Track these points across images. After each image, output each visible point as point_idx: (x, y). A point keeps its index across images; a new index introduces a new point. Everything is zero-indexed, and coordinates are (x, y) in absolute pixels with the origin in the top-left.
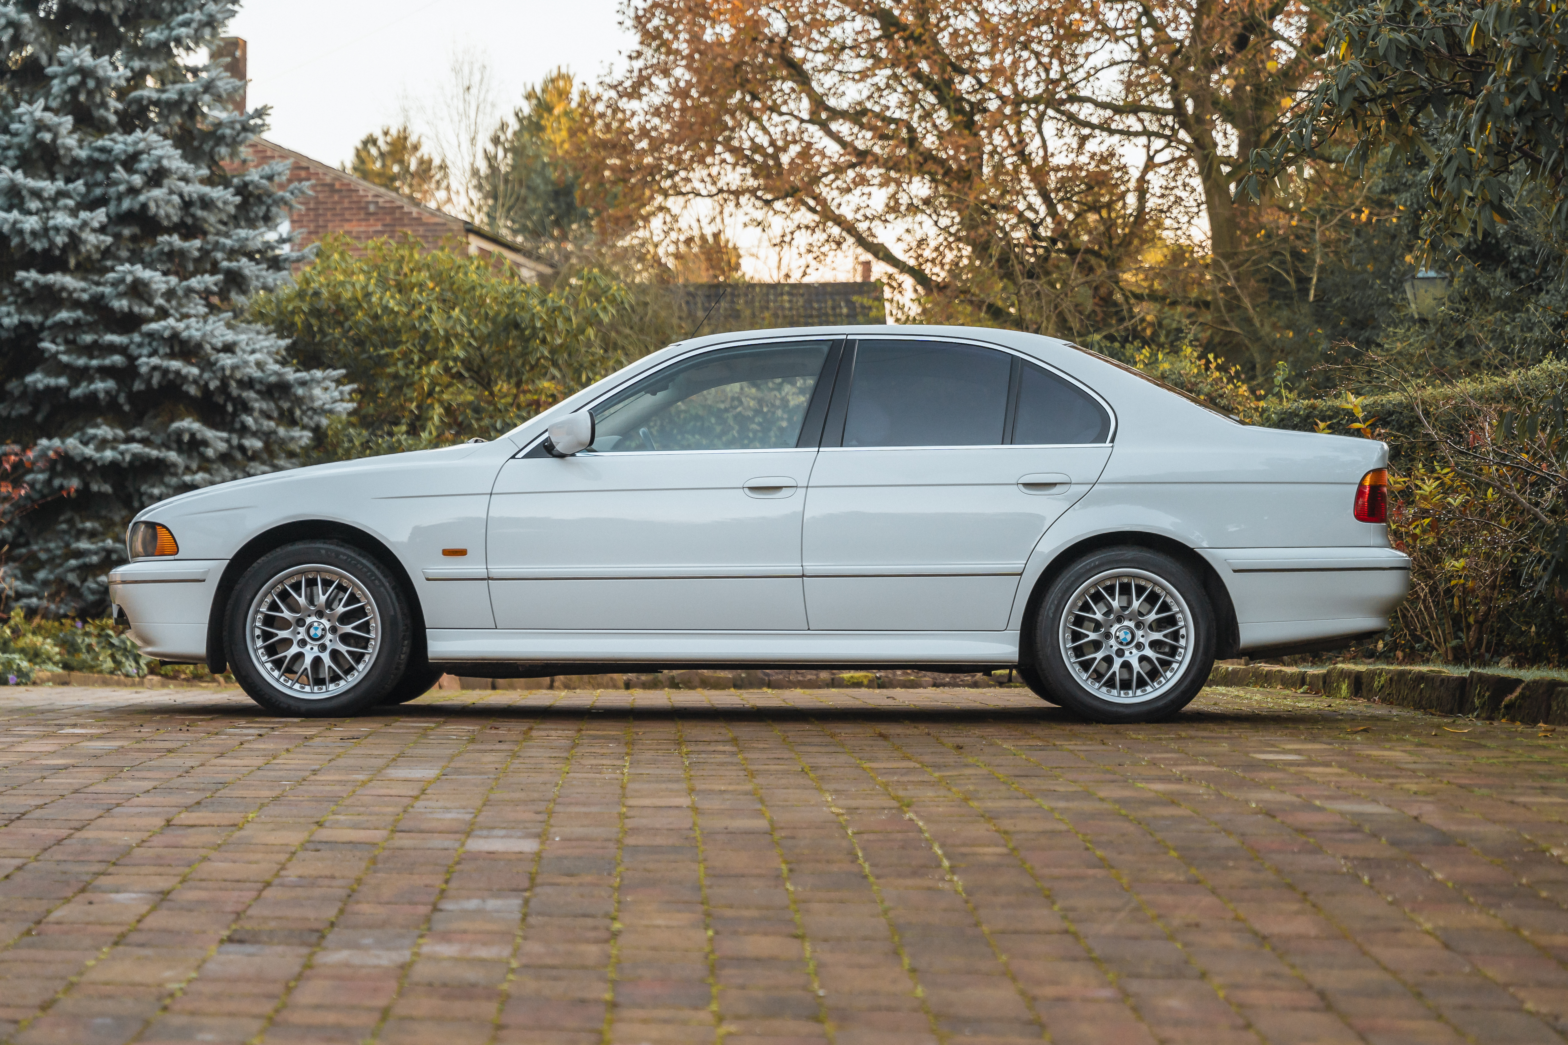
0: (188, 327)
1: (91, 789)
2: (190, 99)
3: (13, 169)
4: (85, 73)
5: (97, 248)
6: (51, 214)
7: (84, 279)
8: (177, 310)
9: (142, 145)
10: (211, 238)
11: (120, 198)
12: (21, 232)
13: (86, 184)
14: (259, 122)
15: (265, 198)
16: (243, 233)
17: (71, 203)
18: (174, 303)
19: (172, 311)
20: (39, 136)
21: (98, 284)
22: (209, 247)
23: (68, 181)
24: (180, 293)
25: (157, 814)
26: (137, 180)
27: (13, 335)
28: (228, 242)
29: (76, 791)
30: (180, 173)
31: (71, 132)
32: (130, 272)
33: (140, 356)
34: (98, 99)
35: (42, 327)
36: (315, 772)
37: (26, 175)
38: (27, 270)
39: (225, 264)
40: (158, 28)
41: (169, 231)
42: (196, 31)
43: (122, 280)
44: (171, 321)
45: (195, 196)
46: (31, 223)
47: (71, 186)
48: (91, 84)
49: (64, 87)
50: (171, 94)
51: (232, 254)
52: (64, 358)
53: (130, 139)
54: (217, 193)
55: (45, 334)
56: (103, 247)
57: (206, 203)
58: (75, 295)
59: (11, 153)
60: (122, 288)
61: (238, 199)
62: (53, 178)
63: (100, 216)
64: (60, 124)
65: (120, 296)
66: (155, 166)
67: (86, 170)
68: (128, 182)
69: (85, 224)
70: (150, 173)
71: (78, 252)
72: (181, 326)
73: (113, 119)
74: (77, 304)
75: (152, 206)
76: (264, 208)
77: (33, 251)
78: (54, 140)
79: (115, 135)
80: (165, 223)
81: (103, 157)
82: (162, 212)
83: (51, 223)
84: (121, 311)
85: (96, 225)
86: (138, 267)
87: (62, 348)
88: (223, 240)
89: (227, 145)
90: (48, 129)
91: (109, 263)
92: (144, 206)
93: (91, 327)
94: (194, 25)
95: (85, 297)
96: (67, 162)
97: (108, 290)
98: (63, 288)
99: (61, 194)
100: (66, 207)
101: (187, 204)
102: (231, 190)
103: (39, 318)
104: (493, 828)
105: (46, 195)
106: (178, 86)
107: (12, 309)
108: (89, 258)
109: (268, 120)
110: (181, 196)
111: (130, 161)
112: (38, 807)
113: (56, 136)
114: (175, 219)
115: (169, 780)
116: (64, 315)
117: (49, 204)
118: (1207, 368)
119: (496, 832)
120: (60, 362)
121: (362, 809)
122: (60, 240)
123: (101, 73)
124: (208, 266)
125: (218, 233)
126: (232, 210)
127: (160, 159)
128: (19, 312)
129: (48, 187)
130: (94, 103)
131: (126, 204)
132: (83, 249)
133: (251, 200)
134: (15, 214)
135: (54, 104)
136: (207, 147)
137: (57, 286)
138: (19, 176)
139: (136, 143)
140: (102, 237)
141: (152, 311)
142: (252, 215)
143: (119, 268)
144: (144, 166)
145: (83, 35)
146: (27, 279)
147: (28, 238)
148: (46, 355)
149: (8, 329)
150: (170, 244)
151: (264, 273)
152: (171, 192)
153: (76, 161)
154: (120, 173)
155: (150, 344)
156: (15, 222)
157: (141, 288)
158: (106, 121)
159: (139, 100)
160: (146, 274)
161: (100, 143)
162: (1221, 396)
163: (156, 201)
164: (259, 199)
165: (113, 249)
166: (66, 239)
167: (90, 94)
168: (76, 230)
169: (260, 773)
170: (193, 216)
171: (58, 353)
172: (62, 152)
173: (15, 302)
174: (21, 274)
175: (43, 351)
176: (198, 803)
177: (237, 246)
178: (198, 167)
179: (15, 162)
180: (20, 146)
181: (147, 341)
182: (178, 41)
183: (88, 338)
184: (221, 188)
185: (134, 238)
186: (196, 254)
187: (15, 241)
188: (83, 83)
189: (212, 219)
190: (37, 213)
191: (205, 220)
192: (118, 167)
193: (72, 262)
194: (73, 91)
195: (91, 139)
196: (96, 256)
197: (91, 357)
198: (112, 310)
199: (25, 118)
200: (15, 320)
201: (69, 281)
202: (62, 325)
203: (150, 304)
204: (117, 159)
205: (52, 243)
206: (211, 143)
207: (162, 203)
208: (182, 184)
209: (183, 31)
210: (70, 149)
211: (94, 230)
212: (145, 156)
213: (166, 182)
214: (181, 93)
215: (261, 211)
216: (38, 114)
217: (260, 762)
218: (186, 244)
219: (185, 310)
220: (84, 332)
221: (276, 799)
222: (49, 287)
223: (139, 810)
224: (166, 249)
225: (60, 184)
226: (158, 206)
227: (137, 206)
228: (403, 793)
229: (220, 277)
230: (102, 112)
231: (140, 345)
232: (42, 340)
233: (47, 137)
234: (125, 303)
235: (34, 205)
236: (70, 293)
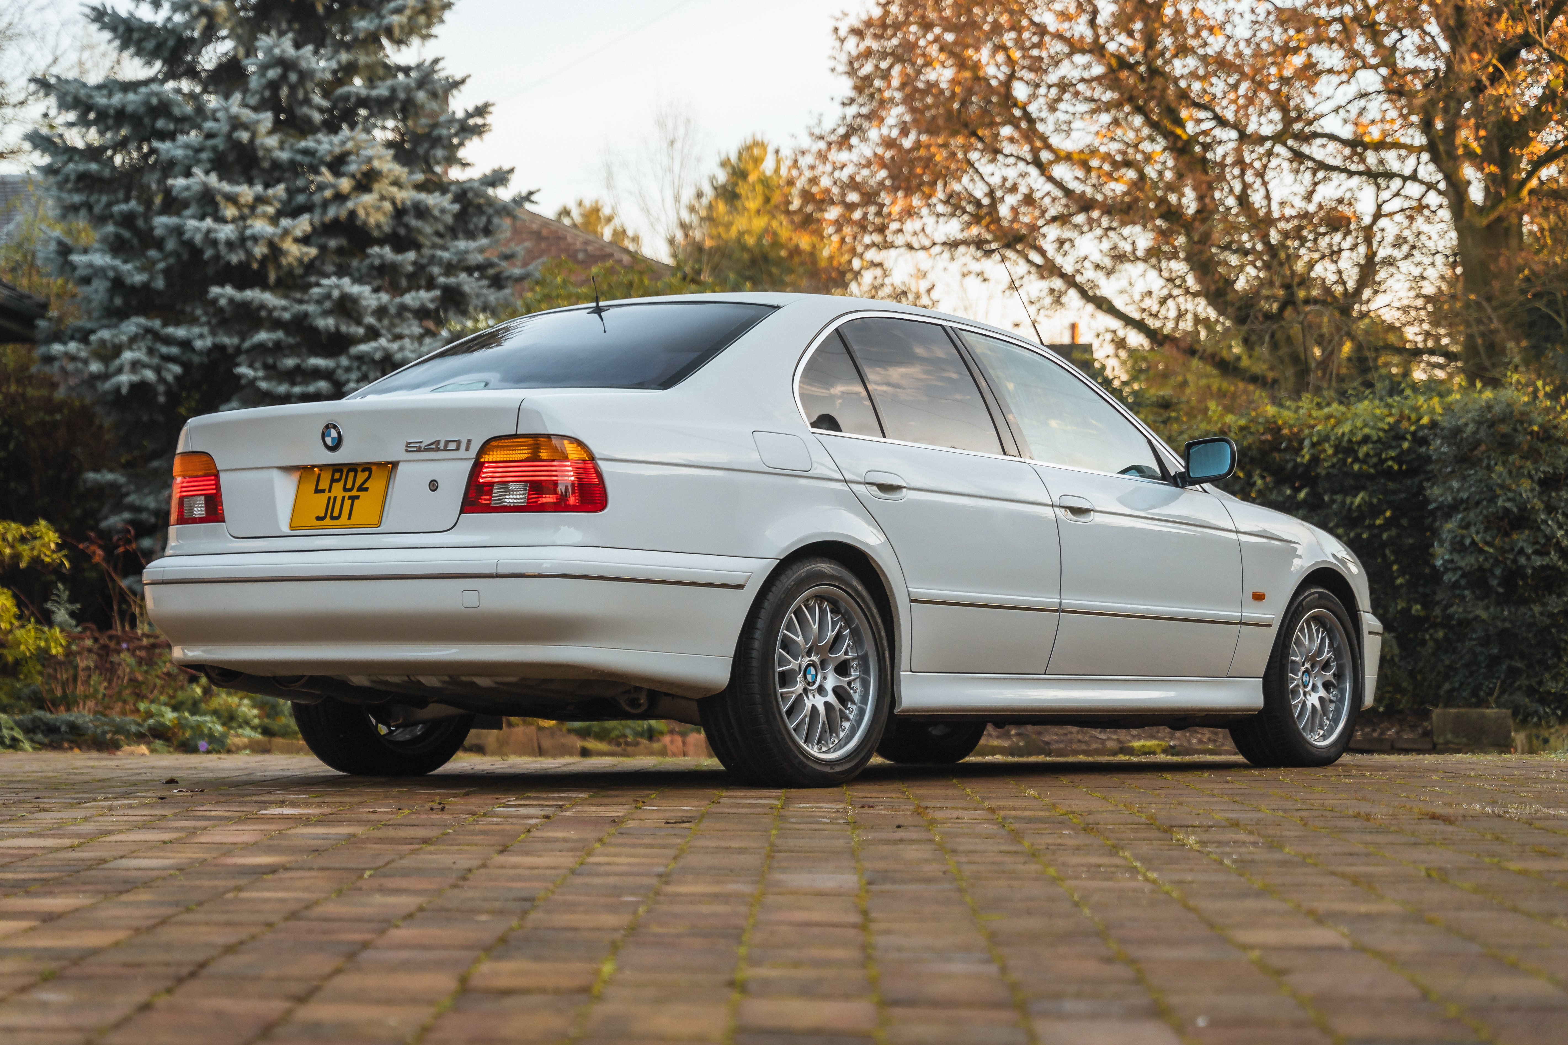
0: (402, 349)
1: (318, 911)
2: (402, 95)
3: (207, 173)
4: (286, 64)
5: (300, 261)
6: (249, 222)
7: (286, 297)
8: (389, 330)
9: (350, 145)
10: (426, 252)
11: (325, 204)
12: (215, 243)
13: (288, 190)
14: (479, 121)
15: (485, 208)
16: (462, 244)
17: (270, 210)
18: (386, 322)
19: (383, 332)
20: (236, 135)
21: (301, 302)
22: (424, 261)
23: (267, 186)
24: (393, 310)
25: (438, 965)
26: (345, 184)
27: (206, 360)
28: (446, 255)
29: (293, 916)
30: (392, 178)
31: (271, 132)
32: (337, 286)
33: (348, 381)
34: (301, 95)
35: (238, 350)
36: (665, 878)
37: (221, 179)
38: (222, 285)
39: (442, 280)
40: (368, 17)
41: (381, 242)
42: (410, 19)
43: (328, 296)
44: (383, 341)
45: (408, 203)
46: (226, 232)
47: (271, 192)
48: (293, 77)
49: (264, 81)
50: (382, 90)
51: (450, 269)
52: (263, 385)
53: (336, 139)
54: (432, 200)
55: (242, 358)
56: (306, 260)
57: (421, 211)
58: (276, 314)
59: (204, 156)
60: (328, 305)
61: (456, 207)
62: (251, 182)
63: (303, 224)
64: (258, 122)
65: (326, 313)
66: (365, 168)
67: (287, 175)
68: (334, 186)
69: (286, 232)
70: (358, 176)
71: (279, 266)
72: (395, 346)
73: (317, 117)
74: (277, 324)
75: (361, 213)
76: (484, 219)
77: (228, 263)
78: (252, 140)
79: (320, 136)
80: (376, 233)
81: (306, 160)
82: (372, 221)
83: (249, 232)
84: (327, 331)
85: (298, 233)
86: (346, 281)
87: (260, 374)
88: (439, 253)
89: (444, 147)
90: (245, 127)
91: (313, 279)
92: (353, 214)
93: (293, 350)
94: (408, 12)
95: (287, 316)
96: (266, 165)
97: (311, 308)
98: (262, 306)
99: (260, 200)
100: (265, 215)
101: (400, 212)
102: (449, 196)
103: (236, 340)
104: (1058, 996)
105: (242, 200)
106: (389, 82)
107: (205, 330)
108: (290, 272)
109: (489, 119)
110: (394, 203)
111: (337, 164)
112: (230, 949)
113: (254, 135)
114: (387, 229)
115: (439, 892)
116: (263, 336)
117: (246, 211)
118: (1535, 396)
119: (1069, 1005)
120: (258, 389)
121: (792, 953)
122: (259, 250)
123: (304, 65)
124: (423, 282)
125: (434, 246)
126: (449, 219)
127: (370, 160)
128: (213, 333)
129: (246, 192)
130: (296, 100)
131: (332, 212)
132: (284, 261)
133: (471, 210)
134: (209, 222)
135: (253, 101)
136: (421, 151)
137: (256, 303)
138: (213, 179)
139: (343, 143)
140: (305, 249)
141: (361, 331)
142: (471, 227)
143: (325, 282)
144: (353, 168)
145: (284, 26)
146: (222, 296)
147: (223, 249)
148: (243, 382)
149: (200, 353)
150: (381, 257)
151: (485, 291)
152: (383, 198)
153: (276, 165)
154: (326, 176)
155: (359, 368)
156: (209, 231)
157: (349, 305)
158: (309, 120)
159: (346, 98)
160: (355, 289)
161: (303, 144)
162: (1555, 427)
163: (365, 208)
164: (480, 209)
165: (317, 263)
166: (265, 250)
167: (293, 88)
168: (276, 240)
169: (579, 880)
170: (407, 226)
171: (256, 379)
172: (261, 153)
173: (208, 323)
174: (215, 290)
175: (239, 377)
176: (503, 940)
177: (455, 260)
178: (411, 172)
179: (208, 166)
180: (214, 149)
181: (355, 364)
182: (389, 32)
183: (290, 362)
184: (437, 194)
185: (340, 251)
186: (410, 268)
187: (208, 253)
188: (284, 77)
189: (428, 229)
190: (234, 221)
191: (419, 231)
192: (324, 170)
193: (272, 277)
194: (274, 86)
195: (292, 140)
196: (299, 271)
197: (293, 383)
198: (315, 330)
199: (220, 115)
200: (209, 342)
201: (269, 298)
202: (261, 347)
203: (359, 323)
204: (322, 162)
205: (249, 254)
206: (426, 146)
207: (372, 211)
208: (394, 189)
209: (396, 19)
210: (268, 150)
211: (297, 240)
212: (353, 158)
213: (376, 186)
214: (393, 90)
215: (482, 221)
216: (235, 109)
217: (567, 860)
218: (399, 258)
219: (398, 330)
220: (286, 356)
221: (633, 930)
222: (245, 306)
223: (405, 955)
224: (377, 262)
225: (259, 188)
226: (367, 214)
227: (343, 214)
228: (835, 917)
229: (437, 293)
230: (305, 110)
231: (348, 370)
232: (238, 365)
233: (244, 136)
234: (330, 322)
235: (230, 212)
236: (270, 311)
